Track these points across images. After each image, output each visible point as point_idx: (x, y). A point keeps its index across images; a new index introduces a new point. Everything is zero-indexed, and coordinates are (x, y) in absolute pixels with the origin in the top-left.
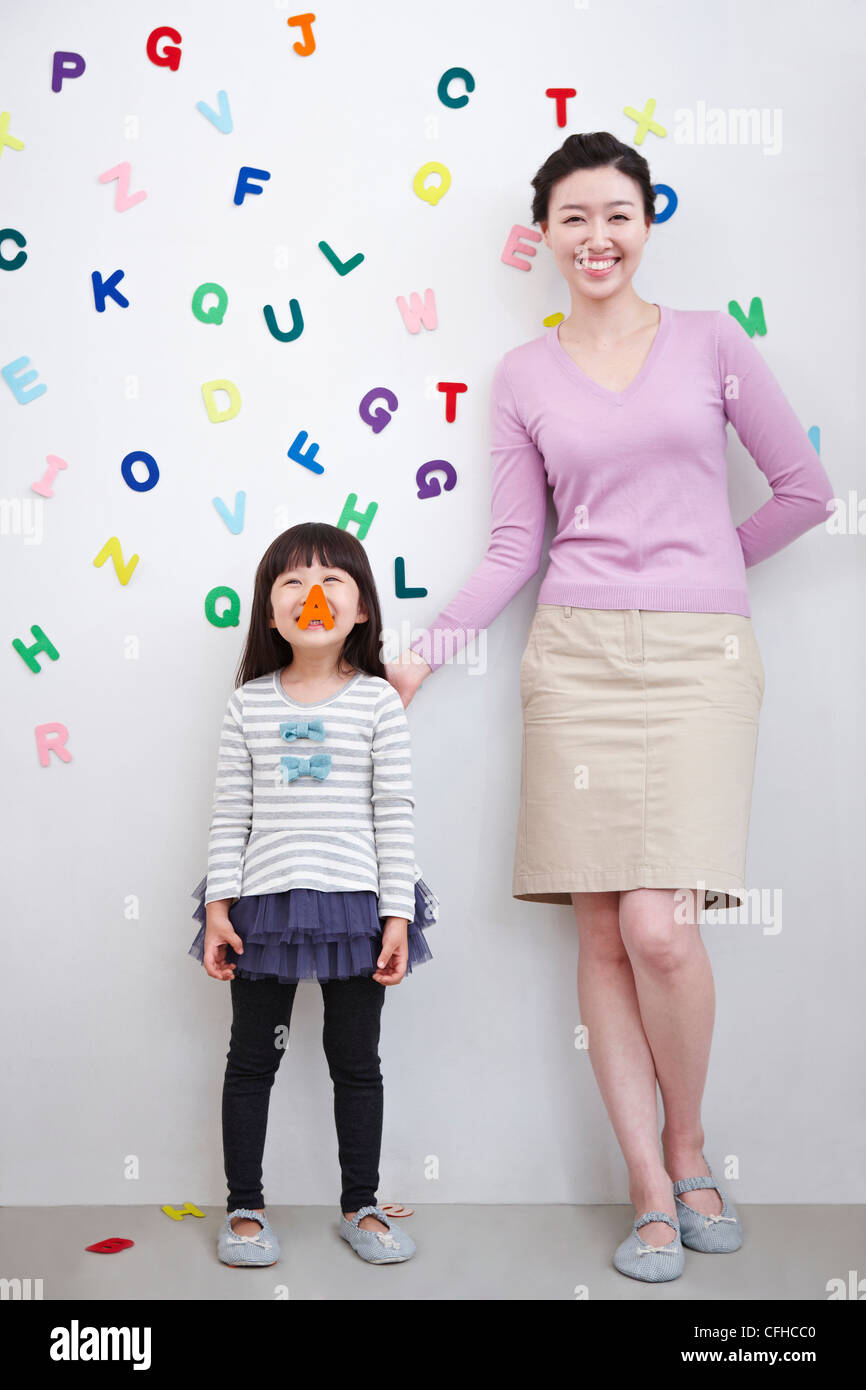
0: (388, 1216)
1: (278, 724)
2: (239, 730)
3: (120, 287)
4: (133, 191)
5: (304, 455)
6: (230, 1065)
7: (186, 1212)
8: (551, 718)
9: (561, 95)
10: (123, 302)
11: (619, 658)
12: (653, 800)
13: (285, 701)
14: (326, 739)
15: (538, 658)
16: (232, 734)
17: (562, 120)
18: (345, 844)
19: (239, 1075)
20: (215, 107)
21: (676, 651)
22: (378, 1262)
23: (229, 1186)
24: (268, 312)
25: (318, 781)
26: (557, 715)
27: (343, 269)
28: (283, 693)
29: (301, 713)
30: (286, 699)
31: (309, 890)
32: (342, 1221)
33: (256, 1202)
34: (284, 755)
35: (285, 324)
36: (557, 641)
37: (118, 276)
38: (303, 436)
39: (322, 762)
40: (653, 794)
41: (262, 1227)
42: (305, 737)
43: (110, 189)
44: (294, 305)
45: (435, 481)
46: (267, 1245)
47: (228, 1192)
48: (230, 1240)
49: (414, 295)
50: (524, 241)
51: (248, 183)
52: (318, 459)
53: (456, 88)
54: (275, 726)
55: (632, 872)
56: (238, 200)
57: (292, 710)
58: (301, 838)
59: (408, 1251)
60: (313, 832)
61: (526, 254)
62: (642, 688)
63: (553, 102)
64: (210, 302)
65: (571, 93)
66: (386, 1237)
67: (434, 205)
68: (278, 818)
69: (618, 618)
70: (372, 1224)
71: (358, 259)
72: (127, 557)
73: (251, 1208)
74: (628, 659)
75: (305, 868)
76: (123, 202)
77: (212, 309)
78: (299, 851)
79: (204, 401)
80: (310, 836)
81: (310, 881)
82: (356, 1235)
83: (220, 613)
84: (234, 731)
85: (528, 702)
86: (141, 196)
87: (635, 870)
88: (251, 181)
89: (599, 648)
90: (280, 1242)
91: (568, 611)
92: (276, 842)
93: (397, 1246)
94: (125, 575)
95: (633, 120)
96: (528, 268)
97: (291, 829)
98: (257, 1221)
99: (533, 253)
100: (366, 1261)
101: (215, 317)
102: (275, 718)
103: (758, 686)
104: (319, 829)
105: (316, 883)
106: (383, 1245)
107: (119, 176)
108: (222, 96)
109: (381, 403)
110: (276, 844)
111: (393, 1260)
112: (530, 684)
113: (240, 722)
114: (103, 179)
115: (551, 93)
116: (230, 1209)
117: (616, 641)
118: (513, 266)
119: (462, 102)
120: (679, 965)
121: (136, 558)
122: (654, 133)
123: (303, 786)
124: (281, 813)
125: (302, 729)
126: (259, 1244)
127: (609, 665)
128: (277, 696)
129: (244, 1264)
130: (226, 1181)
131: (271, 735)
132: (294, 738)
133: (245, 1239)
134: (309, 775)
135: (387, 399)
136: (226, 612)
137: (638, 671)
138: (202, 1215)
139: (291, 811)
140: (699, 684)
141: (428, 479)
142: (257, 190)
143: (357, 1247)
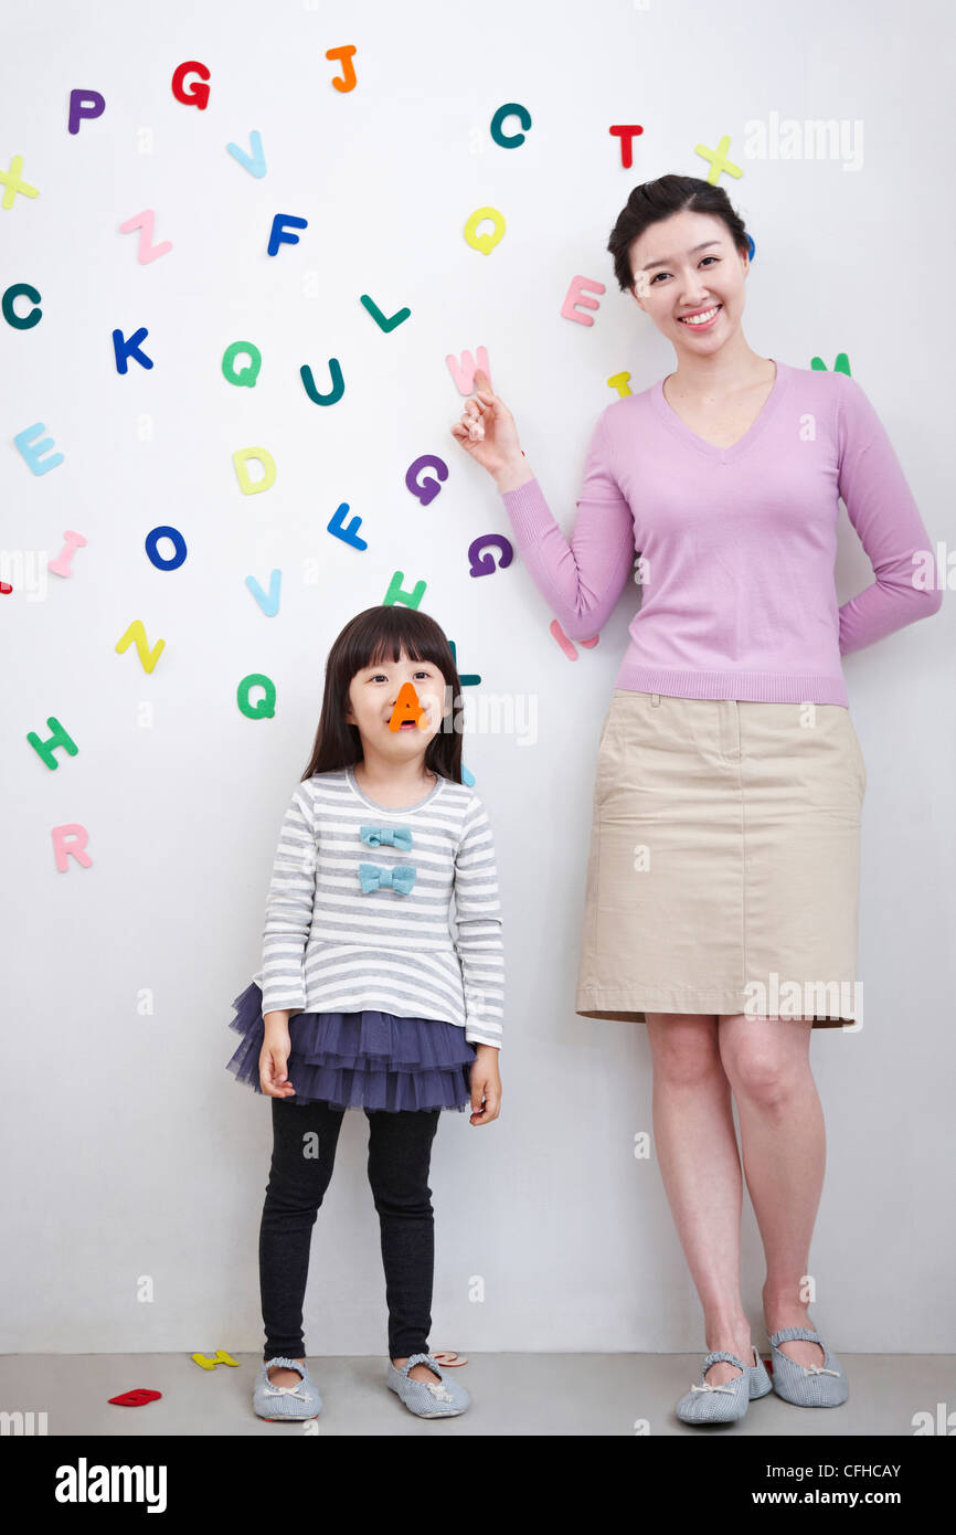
0: (440, 1365)
1: (359, 827)
2: (309, 829)
3: (143, 347)
4: (157, 241)
5: (345, 529)
6: (269, 1200)
7: (219, 1361)
8: (635, 818)
9: (626, 133)
10: (147, 363)
11: (713, 754)
12: (752, 916)
13: (362, 801)
14: (413, 851)
15: (618, 750)
16: (301, 833)
17: (627, 161)
18: (420, 966)
19: (278, 1211)
20: (247, 150)
21: (775, 747)
22: (429, 1416)
23: (267, 1332)
24: (306, 372)
25: (399, 895)
26: (643, 815)
27: (387, 325)
28: (362, 794)
29: (385, 819)
30: (366, 800)
31: (383, 1013)
32: (390, 1369)
33: (297, 1351)
34: (362, 862)
35: (324, 386)
36: (644, 733)
37: (142, 334)
38: (344, 509)
39: (406, 875)
40: (752, 909)
41: (302, 1378)
42: (390, 845)
43: (133, 239)
44: (334, 365)
45: (489, 557)
46: (307, 1397)
47: (265, 1339)
48: (267, 1392)
49: (466, 354)
50: (585, 293)
51: (284, 231)
52: (361, 534)
53: (511, 126)
54: (355, 829)
55: (730, 995)
56: (273, 250)
57: (373, 814)
58: (376, 956)
59: (462, 1404)
60: (386, 950)
61: (587, 307)
62: (738, 788)
63: (617, 140)
64: (242, 362)
65: (638, 130)
66: (438, 1389)
67: (487, 255)
68: (349, 930)
69: (711, 709)
70: (423, 1374)
71: (404, 314)
72: (152, 643)
73: (291, 1357)
74: (723, 756)
75: (380, 989)
76: (147, 254)
77: (244, 370)
78: (372, 970)
79: (236, 470)
80: (385, 954)
81: (384, 1003)
82: (403, 1386)
83: (253, 702)
84: (301, 829)
85: (606, 798)
86: (166, 247)
87: (734, 993)
88: (286, 229)
89: (692, 742)
90: (322, 1394)
91: (656, 699)
92: (345, 956)
93: (449, 1398)
94: (150, 661)
95: (705, 159)
96: (590, 323)
97: (365, 945)
98: (296, 1371)
99: (596, 306)
100: (415, 1415)
101: (248, 379)
102: (353, 820)
103: (861, 785)
104: (396, 948)
105: (391, 1006)
106: (435, 1397)
107: (141, 225)
108: (255, 137)
109: (430, 472)
110: (345, 959)
111: (446, 1414)
112: (610, 779)
113: (310, 821)
114: (125, 229)
115: (615, 130)
116: (267, 1358)
117: (709, 734)
118: (573, 320)
119: (517, 141)
120: (785, 1098)
121: (161, 643)
122: (729, 174)
123: (382, 898)
124: (353, 925)
125: (387, 836)
126: (298, 1396)
127: (702, 760)
128: (354, 796)
129: (281, 1417)
130: (263, 1326)
131: (346, 838)
132: (376, 844)
133: (283, 1391)
134: (390, 887)
135: (435, 467)
136: (260, 703)
137: (736, 768)
138: (237, 1364)
139: (365, 924)
140: (800, 784)
141: (481, 555)
142: (293, 240)
143: (405, 1398)
